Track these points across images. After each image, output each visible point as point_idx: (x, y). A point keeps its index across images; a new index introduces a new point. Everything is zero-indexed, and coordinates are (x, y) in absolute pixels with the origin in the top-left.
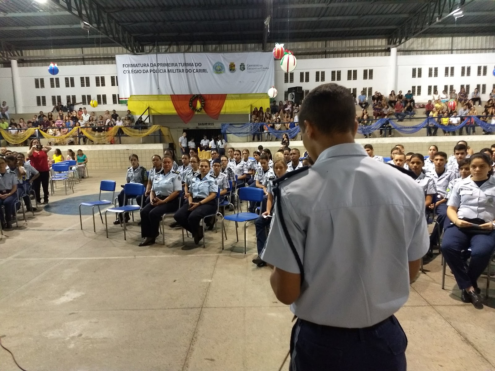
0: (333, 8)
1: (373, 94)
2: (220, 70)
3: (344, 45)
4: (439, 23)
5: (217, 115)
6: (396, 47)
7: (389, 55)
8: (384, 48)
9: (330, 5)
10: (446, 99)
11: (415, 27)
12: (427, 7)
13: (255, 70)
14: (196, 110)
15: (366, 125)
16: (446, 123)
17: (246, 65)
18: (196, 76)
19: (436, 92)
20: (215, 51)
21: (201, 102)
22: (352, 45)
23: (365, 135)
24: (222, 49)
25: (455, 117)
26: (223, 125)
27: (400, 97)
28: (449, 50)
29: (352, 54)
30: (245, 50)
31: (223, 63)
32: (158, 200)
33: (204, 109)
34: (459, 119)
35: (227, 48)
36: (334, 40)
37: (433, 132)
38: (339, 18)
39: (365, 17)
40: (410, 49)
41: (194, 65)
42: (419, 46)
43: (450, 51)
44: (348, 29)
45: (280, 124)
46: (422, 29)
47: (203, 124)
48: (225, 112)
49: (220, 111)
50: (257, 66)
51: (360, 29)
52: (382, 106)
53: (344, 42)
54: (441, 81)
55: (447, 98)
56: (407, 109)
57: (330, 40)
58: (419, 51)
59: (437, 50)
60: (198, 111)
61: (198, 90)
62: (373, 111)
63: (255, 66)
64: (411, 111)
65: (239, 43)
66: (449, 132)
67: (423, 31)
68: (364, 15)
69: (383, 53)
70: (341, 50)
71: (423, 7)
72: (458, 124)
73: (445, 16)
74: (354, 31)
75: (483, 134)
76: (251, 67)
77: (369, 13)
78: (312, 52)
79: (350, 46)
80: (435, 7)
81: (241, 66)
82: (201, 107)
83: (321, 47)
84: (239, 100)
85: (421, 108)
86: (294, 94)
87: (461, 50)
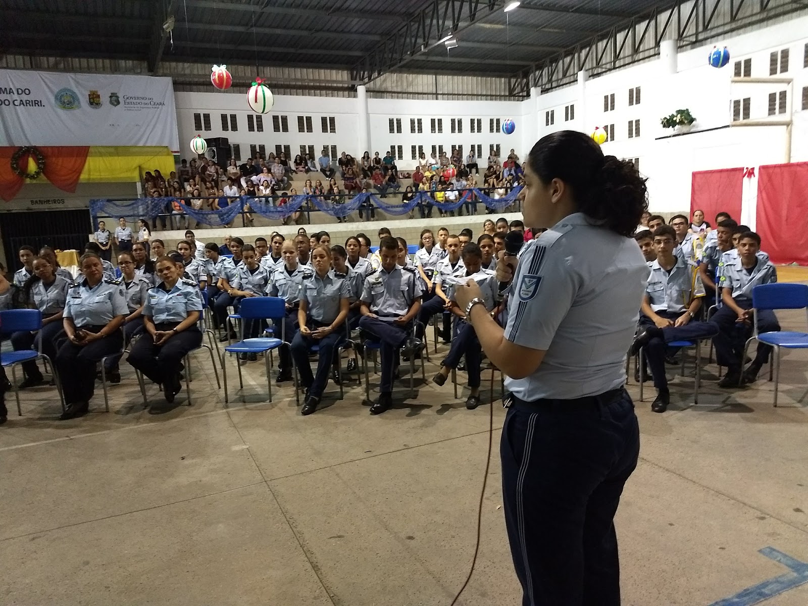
0: (270, 13)
1: (339, 156)
2: (70, 103)
3: (286, 76)
4: (424, 54)
5: (72, 185)
6: (364, 84)
7: (355, 96)
8: (346, 85)
9: (267, 8)
10: (436, 166)
11: (390, 56)
12: (406, 27)
13: (139, 106)
14: (28, 176)
15: (338, 202)
16: (441, 199)
17: (120, 95)
18: (19, 112)
19: (422, 155)
20: (55, 68)
21: (37, 161)
22: (299, 76)
23: (339, 218)
24: (68, 65)
25: (452, 190)
26: (93, 202)
27: (377, 161)
28: (433, 94)
29: (300, 91)
30: (116, 71)
31: (76, 90)
32: (87, 334)
33: (45, 174)
34: (457, 193)
35: (80, 64)
36: (270, 66)
37: (426, 212)
38: (278, 31)
39: (320, 35)
40: (383, 90)
41: (15, 92)
42: (394, 85)
43: (434, 96)
44: (292, 50)
45: (201, 200)
46: (401, 60)
47: (41, 202)
48: (89, 179)
49: (78, 177)
50: (143, 98)
51: (311, 52)
52: (355, 175)
53: (286, 70)
54: (427, 139)
55: (437, 163)
56: (389, 179)
57: (264, 65)
58: (394, 92)
59: (418, 93)
60: (32, 177)
61: (26, 138)
62: (343, 181)
63: (138, 98)
64: (394, 183)
65: (104, 58)
66: (446, 212)
67: (402, 63)
68: (317, 31)
69: (346, 93)
70: (282, 83)
71: (400, 28)
72: (456, 199)
73: (431, 45)
74: (301, 54)
75: (487, 214)
76: (131, 100)
77: (324, 29)
78: (237, 83)
79: (297, 77)
80: (418, 28)
81: (111, 97)
82: (37, 171)
83: (250, 75)
84: (116, 158)
85: (406, 178)
86: (215, 150)
87: (448, 94)
